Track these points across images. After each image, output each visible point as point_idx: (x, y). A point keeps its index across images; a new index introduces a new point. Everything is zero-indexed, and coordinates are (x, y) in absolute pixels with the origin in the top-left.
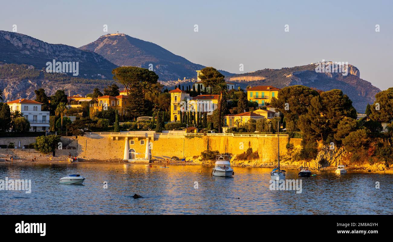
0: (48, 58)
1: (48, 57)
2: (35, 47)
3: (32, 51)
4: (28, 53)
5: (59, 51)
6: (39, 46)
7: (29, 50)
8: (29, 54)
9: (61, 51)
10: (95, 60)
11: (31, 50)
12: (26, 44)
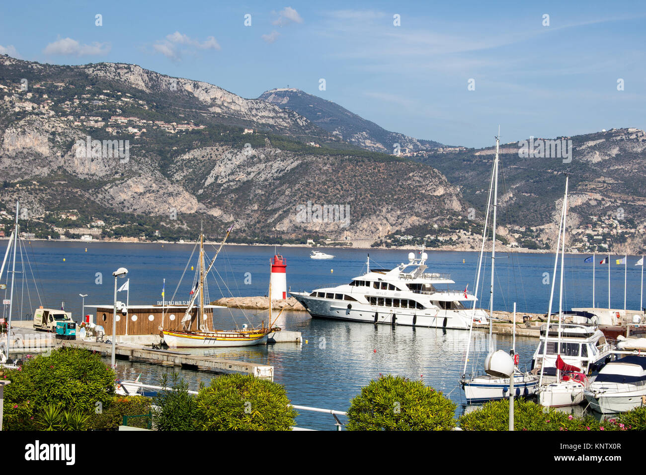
0: (245, 119)
1: (245, 117)
2: (228, 102)
3: (224, 108)
4: (218, 110)
5: (256, 109)
6: (231, 101)
7: (219, 106)
8: (220, 112)
9: (258, 109)
10: (298, 123)
11: (222, 107)
12: (215, 98)
